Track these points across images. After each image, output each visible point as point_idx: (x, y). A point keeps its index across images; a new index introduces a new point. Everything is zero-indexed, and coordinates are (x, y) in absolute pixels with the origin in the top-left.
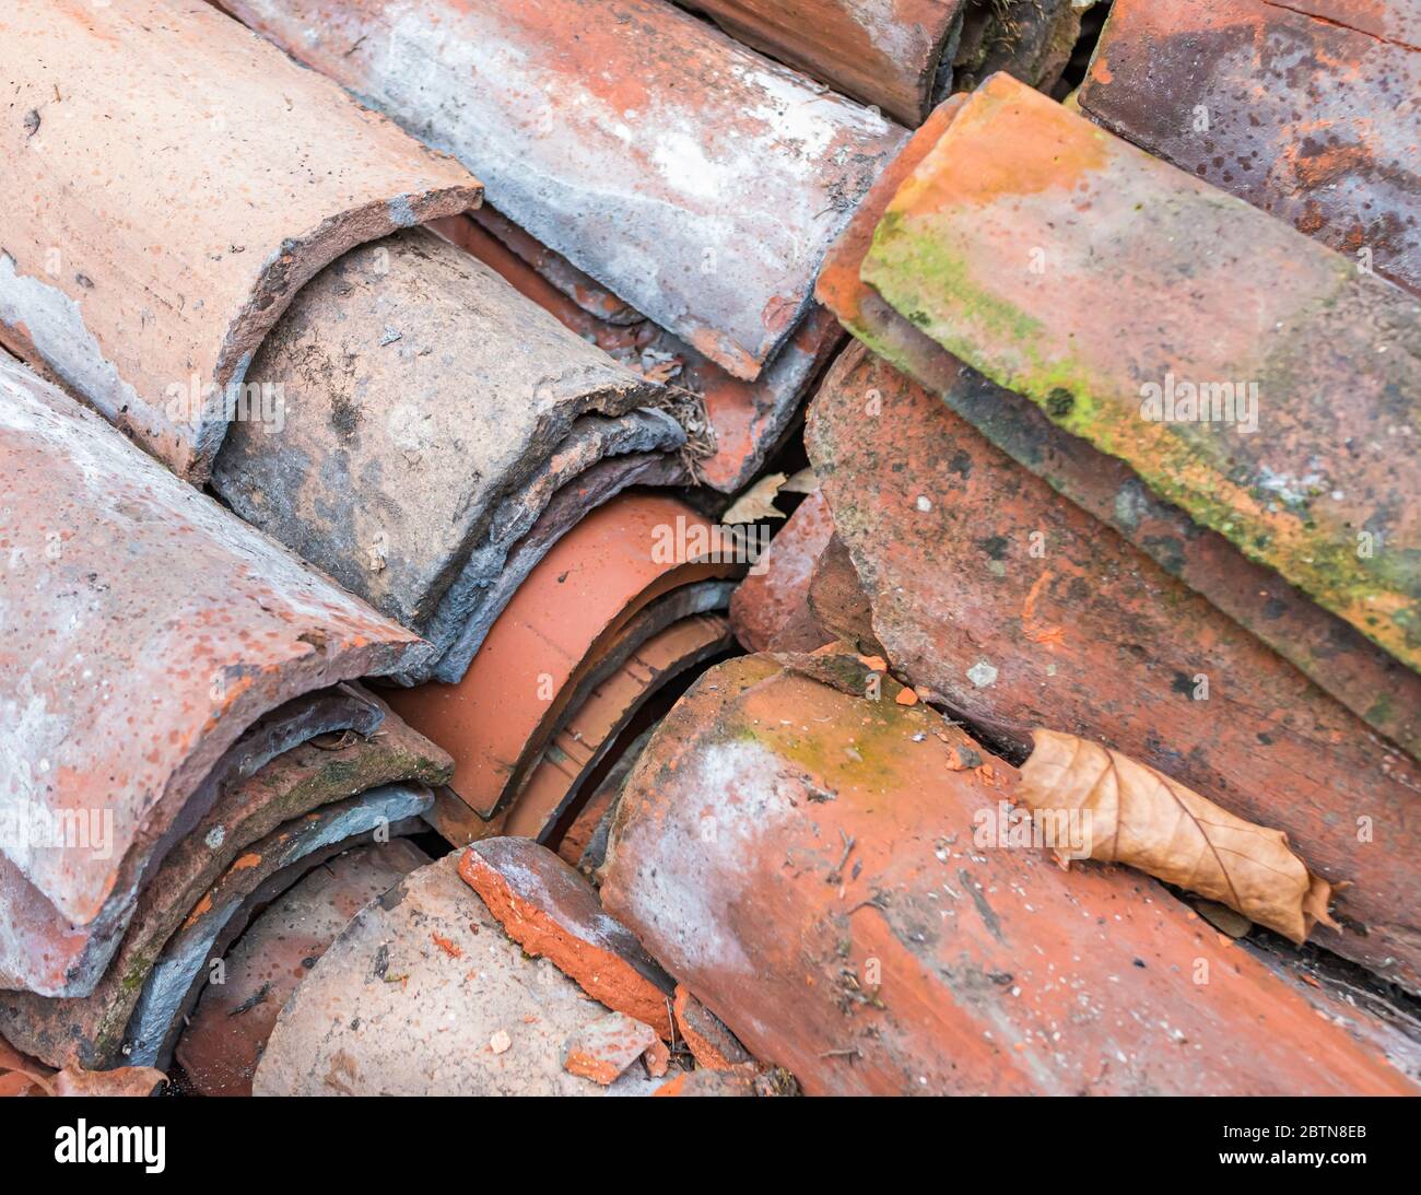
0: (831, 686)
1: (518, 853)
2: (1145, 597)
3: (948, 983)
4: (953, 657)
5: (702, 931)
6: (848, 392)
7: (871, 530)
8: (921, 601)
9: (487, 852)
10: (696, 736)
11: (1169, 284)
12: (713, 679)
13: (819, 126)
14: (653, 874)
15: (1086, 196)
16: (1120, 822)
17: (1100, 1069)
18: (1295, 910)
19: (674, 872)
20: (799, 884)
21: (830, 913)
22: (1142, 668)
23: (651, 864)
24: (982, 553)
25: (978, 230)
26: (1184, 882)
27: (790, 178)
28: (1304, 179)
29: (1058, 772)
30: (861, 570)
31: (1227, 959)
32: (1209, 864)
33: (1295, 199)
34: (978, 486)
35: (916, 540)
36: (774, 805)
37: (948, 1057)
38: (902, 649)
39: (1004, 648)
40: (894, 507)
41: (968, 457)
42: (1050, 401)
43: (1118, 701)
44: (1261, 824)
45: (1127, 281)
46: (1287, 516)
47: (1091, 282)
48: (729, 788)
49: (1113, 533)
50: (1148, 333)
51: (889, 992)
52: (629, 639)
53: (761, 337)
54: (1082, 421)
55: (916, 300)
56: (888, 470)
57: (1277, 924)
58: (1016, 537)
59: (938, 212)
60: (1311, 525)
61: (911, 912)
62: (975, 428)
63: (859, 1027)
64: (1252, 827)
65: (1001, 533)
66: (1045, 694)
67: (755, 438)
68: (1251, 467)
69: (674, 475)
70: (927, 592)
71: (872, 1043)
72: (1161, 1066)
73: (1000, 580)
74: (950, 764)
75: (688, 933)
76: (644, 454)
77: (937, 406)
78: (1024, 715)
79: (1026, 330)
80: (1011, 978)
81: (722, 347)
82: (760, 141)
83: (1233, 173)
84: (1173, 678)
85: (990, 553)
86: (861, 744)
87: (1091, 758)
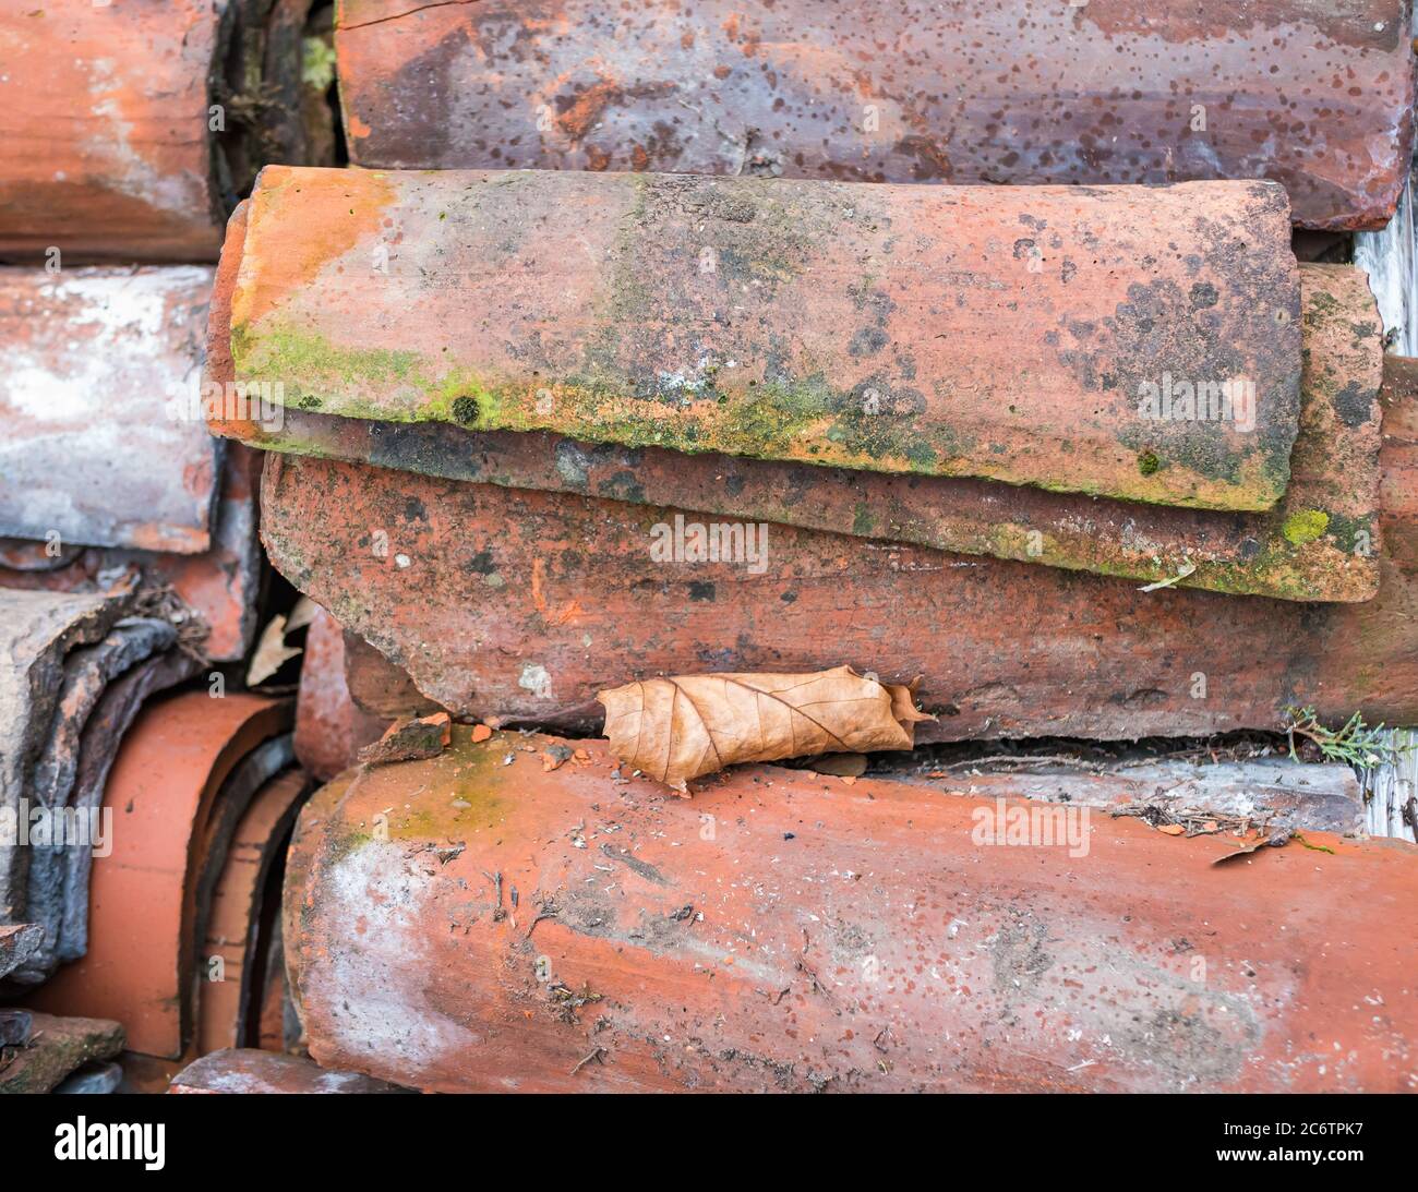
0: (411, 759)
1: (219, 1064)
2: (627, 535)
3: (641, 944)
4: (501, 677)
5: (415, 1030)
6: (285, 501)
7: (371, 608)
8: (446, 645)
9: (191, 1079)
10: (316, 865)
11: (501, 266)
12: (309, 815)
13: (145, 302)
14: (346, 1007)
15: (394, 229)
16: (709, 731)
17: (803, 939)
18: (891, 723)
19: (363, 994)
20: (473, 938)
21: (512, 946)
22: (659, 596)
23: (339, 999)
24: (475, 575)
25: (318, 304)
26: (789, 751)
27: (143, 358)
28: (572, 132)
29: (636, 718)
30: (381, 647)
31: (859, 793)
32: (801, 725)
33: (575, 151)
34: (439, 520)
35: (413, 595)
36: (415, 884)
37: (676, 1006)
38: (454, 695)
39: (538, 644)
40: (380, 577)
41: (418, 500)
42: (456, 413)
43: (656, 635)
44: (825, 669)
45: (465, 281)
46: (700, 402)
47: (436, 298)
48: (369, 892)
49: (571, 496)
50: (507, 313)
51: (597, 982)
52: (220, 829)
53: (194, 507)
54: (492, 415)
55: (298, 389)
56: (357, 549)
57: (883, 743)
58: (495, 545)
59: (276, 306)
60: (724, 399)
61: (579, 904)
62: (410, 472)
63: (591, 1027)
64: (819, 675)
65: (481, 550)
66: (593, 663)
67: (238, 597)
68: (650, 378)
69: (183, 668)
70: (448, 633)
71: (608, 1033)
72: (850, 907)
73: (502, 589)
74: (547, 767)
75: (405, 1040)
76: (143, 662)
77: (367, 471)
78: (586, 692)
79: (402, 365)
80: (691, 909)
81: (164, 534)
82: (100, 341)
83: (513, 156)
84: (688, 590)
85: (481, 571)
86: (462, 793)
87: (657, 692)
